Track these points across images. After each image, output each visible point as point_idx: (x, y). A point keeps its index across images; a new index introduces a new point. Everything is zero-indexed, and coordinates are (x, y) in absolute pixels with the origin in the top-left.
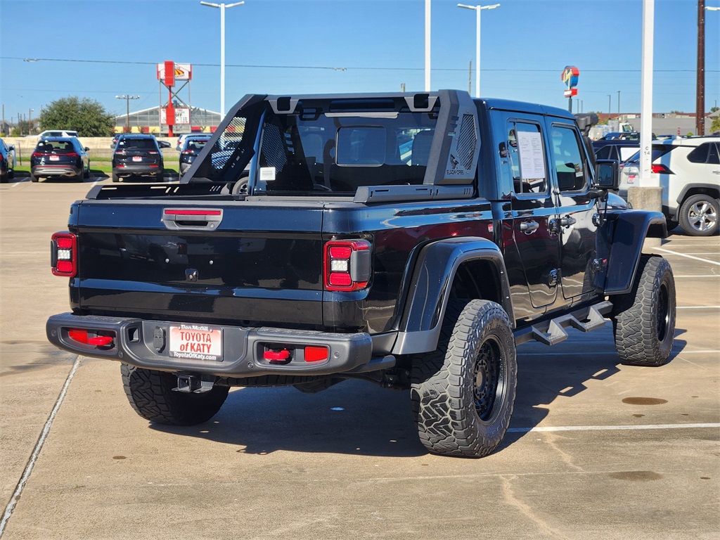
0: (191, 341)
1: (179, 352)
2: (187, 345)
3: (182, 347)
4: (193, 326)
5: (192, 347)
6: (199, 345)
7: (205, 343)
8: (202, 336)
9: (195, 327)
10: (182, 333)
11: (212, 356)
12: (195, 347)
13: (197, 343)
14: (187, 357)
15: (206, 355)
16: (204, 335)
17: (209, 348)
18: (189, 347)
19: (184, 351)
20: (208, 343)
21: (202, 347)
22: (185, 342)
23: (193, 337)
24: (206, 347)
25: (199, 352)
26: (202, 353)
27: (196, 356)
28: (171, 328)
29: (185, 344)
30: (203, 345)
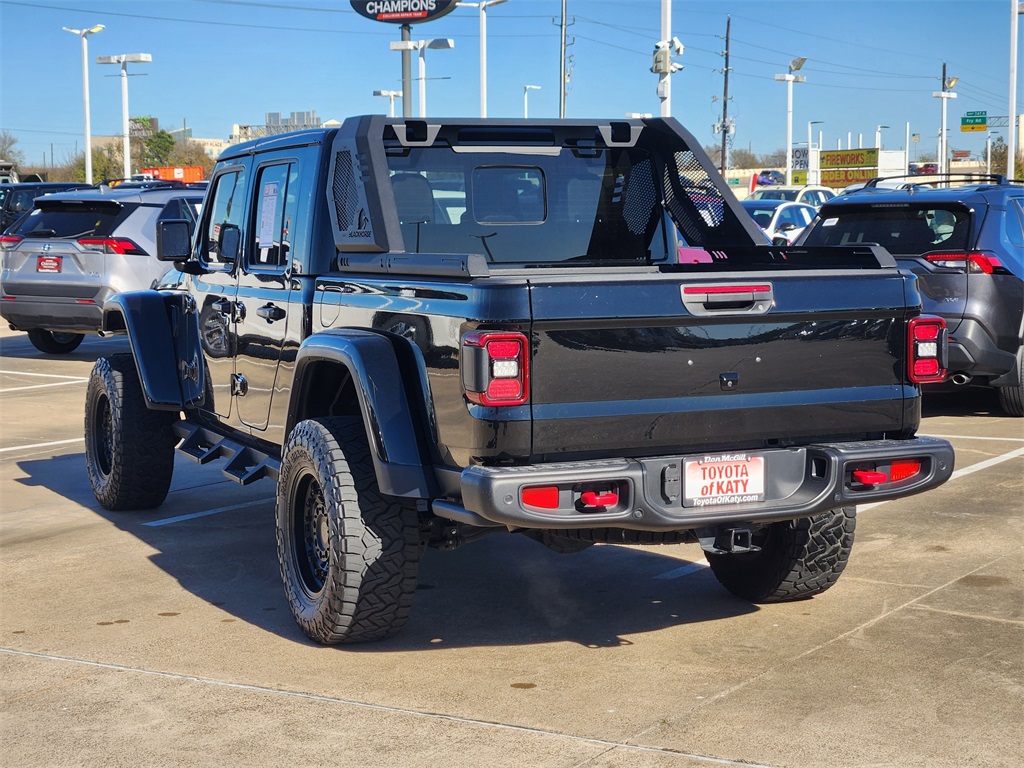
0: (717, 479)
1: (700, 499)
2: (712, 486)
3: (705, 490)
4: (723, 457)
5: (719, 488)
6: (729, 482)
7: (739, 478)
8: (734, 469)
9: (726, 457)
10: (704, 469)
11: (751, 495)
12: (724, 487)
13: (726, 480)
14: (714, 502)
15: (742, 496)
16: (737, 467)
17: (745, 485)
18: (715, 489)
19: (708, 495)
20: (744, 478)
21: (734, 485)
22: (708, 482)
23: (720, 472)
24: (740, 485)
25: (730, 493)
26: (735, 493)
27: (727, 500)
28: (688, 464)
29: (709, 485)
30: (737, 482)
